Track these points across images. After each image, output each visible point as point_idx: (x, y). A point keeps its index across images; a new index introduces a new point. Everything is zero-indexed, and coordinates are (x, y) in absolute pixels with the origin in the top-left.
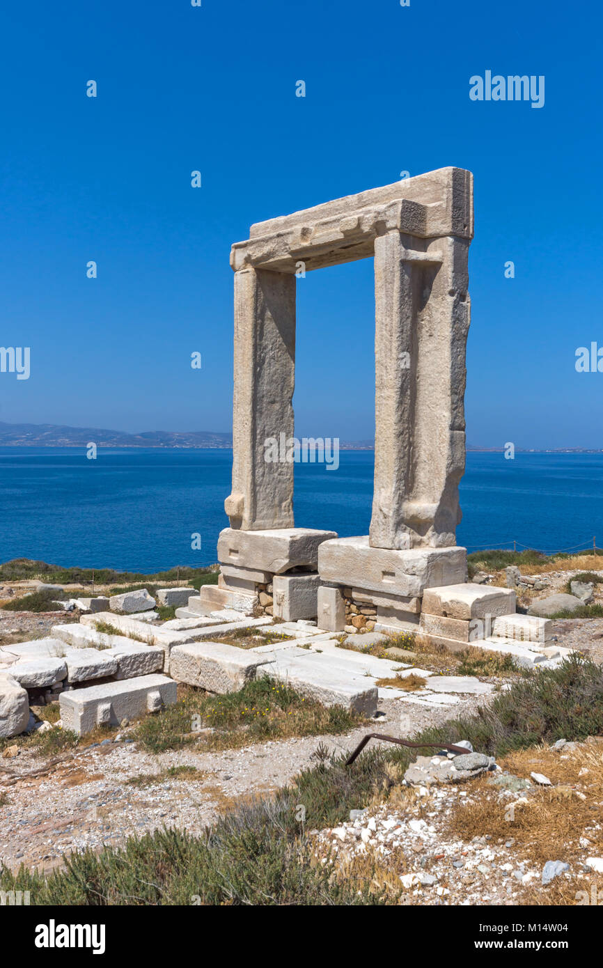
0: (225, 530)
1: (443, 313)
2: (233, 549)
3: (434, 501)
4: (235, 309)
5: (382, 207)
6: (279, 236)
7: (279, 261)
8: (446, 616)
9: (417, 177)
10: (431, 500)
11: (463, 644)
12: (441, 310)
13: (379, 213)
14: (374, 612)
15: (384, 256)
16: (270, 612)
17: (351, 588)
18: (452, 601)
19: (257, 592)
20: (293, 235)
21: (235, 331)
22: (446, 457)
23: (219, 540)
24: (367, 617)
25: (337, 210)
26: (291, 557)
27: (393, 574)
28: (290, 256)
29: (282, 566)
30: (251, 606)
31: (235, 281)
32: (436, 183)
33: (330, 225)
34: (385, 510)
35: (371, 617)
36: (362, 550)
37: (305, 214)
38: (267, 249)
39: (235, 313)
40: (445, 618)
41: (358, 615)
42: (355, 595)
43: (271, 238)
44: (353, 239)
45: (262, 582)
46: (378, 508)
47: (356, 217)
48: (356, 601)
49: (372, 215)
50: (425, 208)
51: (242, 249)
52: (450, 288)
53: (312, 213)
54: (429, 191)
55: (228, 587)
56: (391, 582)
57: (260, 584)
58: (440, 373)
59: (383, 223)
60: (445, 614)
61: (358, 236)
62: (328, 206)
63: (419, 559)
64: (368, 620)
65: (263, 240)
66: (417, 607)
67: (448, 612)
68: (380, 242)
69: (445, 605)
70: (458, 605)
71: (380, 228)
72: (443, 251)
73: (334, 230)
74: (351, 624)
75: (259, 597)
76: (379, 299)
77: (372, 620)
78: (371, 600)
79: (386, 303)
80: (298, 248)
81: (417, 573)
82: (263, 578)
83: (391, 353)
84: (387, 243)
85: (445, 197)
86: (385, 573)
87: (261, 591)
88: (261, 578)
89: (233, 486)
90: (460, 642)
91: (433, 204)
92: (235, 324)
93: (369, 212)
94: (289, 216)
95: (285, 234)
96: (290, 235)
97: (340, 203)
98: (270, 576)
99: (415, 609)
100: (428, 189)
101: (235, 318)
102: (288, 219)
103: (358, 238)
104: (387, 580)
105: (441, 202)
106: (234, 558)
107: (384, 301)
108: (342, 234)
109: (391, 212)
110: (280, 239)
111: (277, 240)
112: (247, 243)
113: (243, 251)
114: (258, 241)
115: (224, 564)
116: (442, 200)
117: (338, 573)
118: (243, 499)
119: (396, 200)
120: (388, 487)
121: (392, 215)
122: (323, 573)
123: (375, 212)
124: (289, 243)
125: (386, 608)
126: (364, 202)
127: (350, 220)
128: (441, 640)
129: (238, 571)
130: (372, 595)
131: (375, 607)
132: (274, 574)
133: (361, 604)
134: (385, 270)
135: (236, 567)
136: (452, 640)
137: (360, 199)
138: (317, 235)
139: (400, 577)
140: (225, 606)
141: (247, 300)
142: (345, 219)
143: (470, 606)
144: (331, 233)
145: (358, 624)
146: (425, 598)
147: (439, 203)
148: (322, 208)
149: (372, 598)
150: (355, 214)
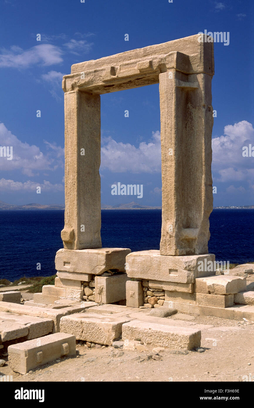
0: (60, 250)
2: (67, 261)
3: (197, 227)
4: (65, 115)
5: (164, 56)
6: (95, 71)
7: (95, 86)
8: (210, 293)
9: (181, 39)
11: (222, 309)
13: (162, 59)
14: (163, 294)
15: (166, 84)
16: (92, 299)
17: (148, 281)
18: (213, 285)
19: (82, 288)
20: (105, 71)
21: (66, 128)
23: (56, 257)
24: (158, 297)
25: (130, 57)
26: (107, 264)
27: (176, 271)
28: (103, 84)
29: (101, 270)
30: (79, 296)
31: (65, 98)
32: (194, 42)
33: (130, 66)
34: (170, 233)
35: (161, 298)
36: (155, 257)
37: (108, 59)
38: (87, 79)
39: (65, 117)
40: (210, 295)
41: (152, 297)
42: (150, 285)
43: (90, 73)
44: (145, 74)
45: (87, 280)
46: (165, 232)
47: (148, 61)
48: (151, 288)
50: (188, 57)
51: (70, 79)
52: (204, 103)
53: (113, 58)
54: (189, 48)
56: (175, 275)
57: (85, 282)
59: (165, 65)
60: (209, 293)
61: (149, 72)
62: (124, 55)
63: (192, 261)
64: (159, 299)
66: (192, 289)
67: (211, 291)
68: (162, 76)
69: (209, 287)
70: (218, 286)
71: (162, 68)
74: (148, 303)
75: (84, 290)
76: (163, 108)
77: (161, 299)
78: (162, 287)
79: (167, 111)
80: (109, 79)
81: (191, 269)
82: (88, 278)
83: (172, 140)
86: (170, 271)
87: (85, 287)
88: (86, 278)
89: (66, 223)
90: (220, 308)
91: (192, 55)
92: (65, 124)
93: (156, 58)
94: (98, 60)
95: (99, 70)
96: (104, 71)
97: (131, 53)
98: (92, 277)
99: (191, 291)
100: (189, 46)
101: (65, 120)
102: (97, 61)
103: (148, 73)
104: (172, 275)
105: (197, 54)
106: (68, 267)
108: (139, 71)
109: (170, 59)
110: (96, 73)
111: (94, 74)
112: (74, 75)
115: (60, 271)
116: (198, 52)
117: (140, 272)
118: (73, 230)
119: (172, 52)
120: (171, 219)
121: (170, 60)
122: (129, 273)
123: (159, 59)
124: (102, 75)
125: (171, 292)
126: (148, 53)
127: (145, 62)
128: (208, 308)
129: (70, 275)
130: (162, 284)
131: (163, 291)
132: (95, 275)
133: (154, 290)
134: (166, 92)
135: (69, 272)
136: (215, 307)
137: (145, 51)
138: (122, 71)
139: (181, 272)
140: (60, 297)
141: (73, 109)
142: (140, 62)
143: (225, 287)
144: (130, 70)
145: (152, 302)
146: (197, 284)
147: (196, 54)
148: (120, 56)
149: (163, 286)
150: (145, 60)
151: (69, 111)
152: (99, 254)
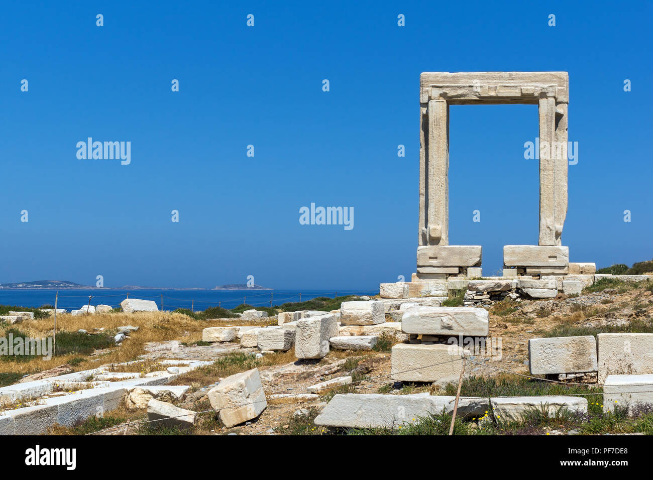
0: (423, 247)
1: (564, 138)
2: (432, 256)
3: (561, 224)
5: (546, 86)
6: (470, 86)
10: (559, 224)
12: (563, 137)
13: (543, 88)
14: (538, 277)
15: (546, 109)
17: (527, 267)
22: (566, 204)
25: (494, 78)
26: (481, 256)
27: (556, 257)
28: (478, 99)
29: (474, 262)
32: (560, 78)
33: (510, 88)
34: (551, 227)
37: (468, 75)
38: (460, 92)
40: (582, 274)
42: (529, 270)
44: (525, 98)
46: (545, 227)
47: (533, 88)
49: (540, 88)
51: (438, 88)
52: (567, 127)
53: (474, 76)
55: (422, 280)
56: (555, 261)
57: (451, 274)
58: (563, 165)
59: (545, 93)
60: (581, 272)
63: (565, 250)
65: (458, 87)
67: (583, 271)
68: (542, 102)
69: (582, 268)
70: (589, 267)
71: (543, 95)
72: (564, 110)
73: (512, 91)
81: (566, 256)
82: (456, 270)
84: (548, 103)
85: (565, 85)
86: (549, 257)
88: (454, 271)
89: (430, 221)
91: (559, 88)
93: (537, 87)
95: (475, 86)
96: (479, 88)
97: (496, 74)
99: (567, 272)
100: (555, 80)
103: (529, 98)
104: (551, 260)
105: (564, 88)
106: (434, 262)
107: (546, 130)
108: (520, 95)
109: (551, 89)
110: (471, 88)
111: (468, 88)
113: (439, 90)
114: (452, 87)
115: (423, 266)
117: (519, 261)
118: (441, 228)
119: (554, 84)
120: (551, 216)
121: (551, 91)
122: (508, 262)
124: (478, 91)
127: (529, 89)
129: (436, 269)
130: (540, 269)
132: (468, 267)
134: (546, 115)
135: (435, 267)
137: (511, 75)
139: (560, 257)
141: (442, 117)
142: (523, 87)
143: (595, 267)
146: (570, 266)
147: (562, 88)
148: (483, 75)
149: (540, 270)
150: (527, 86)
151: (435, 118)
152: (473, 248)
